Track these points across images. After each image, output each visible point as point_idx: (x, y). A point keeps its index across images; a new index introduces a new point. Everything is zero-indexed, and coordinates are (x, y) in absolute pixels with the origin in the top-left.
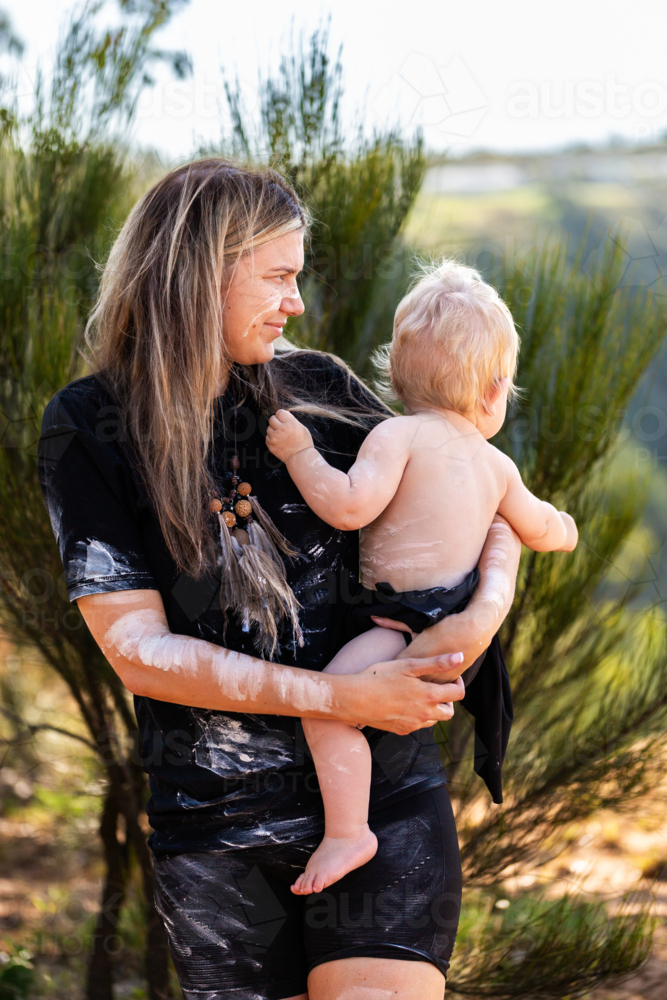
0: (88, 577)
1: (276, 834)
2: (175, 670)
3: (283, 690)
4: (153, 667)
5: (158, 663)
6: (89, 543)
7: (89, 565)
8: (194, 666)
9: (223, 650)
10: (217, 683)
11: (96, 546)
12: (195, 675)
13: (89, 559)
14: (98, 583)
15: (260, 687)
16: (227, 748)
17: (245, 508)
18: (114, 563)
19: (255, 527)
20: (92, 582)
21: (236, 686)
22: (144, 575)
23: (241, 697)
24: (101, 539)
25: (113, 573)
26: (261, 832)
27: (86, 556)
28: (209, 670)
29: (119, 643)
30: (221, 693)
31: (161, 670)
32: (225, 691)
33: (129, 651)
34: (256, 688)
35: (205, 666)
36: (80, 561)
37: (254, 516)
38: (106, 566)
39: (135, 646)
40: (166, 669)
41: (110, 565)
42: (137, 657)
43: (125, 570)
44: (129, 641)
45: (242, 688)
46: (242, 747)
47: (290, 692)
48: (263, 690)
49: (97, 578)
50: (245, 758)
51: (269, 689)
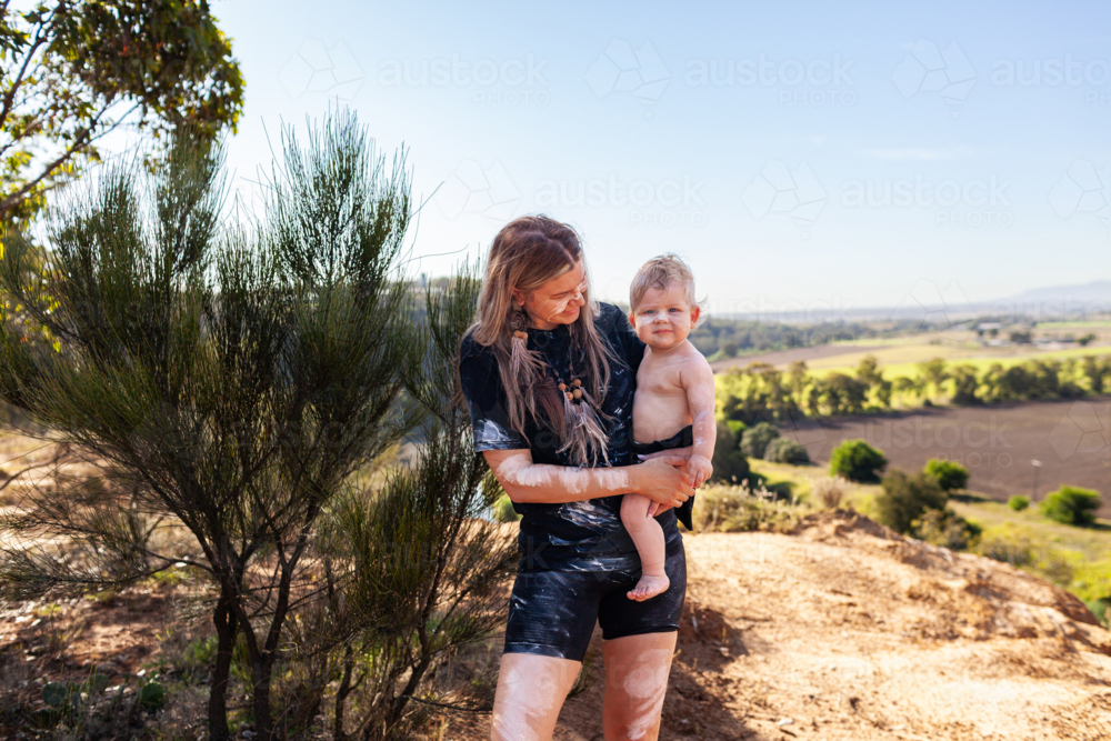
0: (485, 440)
1: (605, 565)
2: (538, 485)
3: (601, 480)
4: (526, 485)
5: (528, 483)
6: (486, 422)
7: (485, 434)
8: (550, 481)
9: (562, 468)
10: (564, 487)
11: (490, 423)
12: (550, 485)
13: (485, 431)
14: (491, 444)
15: (588, 483)
16: (580, 512)
17: (578, 393)
18: (499, 434)
19: (584, 404)
20: (486, 443)
23: (578, 491)
24: (494, 420)
25: (498, 439)
26: (596, 563)
27: (484, 429)
28: (558, 481)
29: (505, 473)
30: (566, 491)
31: (530, 487)
32: (569, 491)
33: (511, 478)
34: (585, 484)
35: (556, 479)
36: (481, 431)
37: (583, 398)
38: (495, 435)
39: (514, 475)
40: (533, 485)
41: (497, 435)
42: (516, 481)
43: (506, 439)
44: (511, 472)
45: (578, 485)
46: (590, 513)
47: (605, 480)
48: (590, 484)
49: (489, 441)
50: (591, 517)
51: (593, 482)
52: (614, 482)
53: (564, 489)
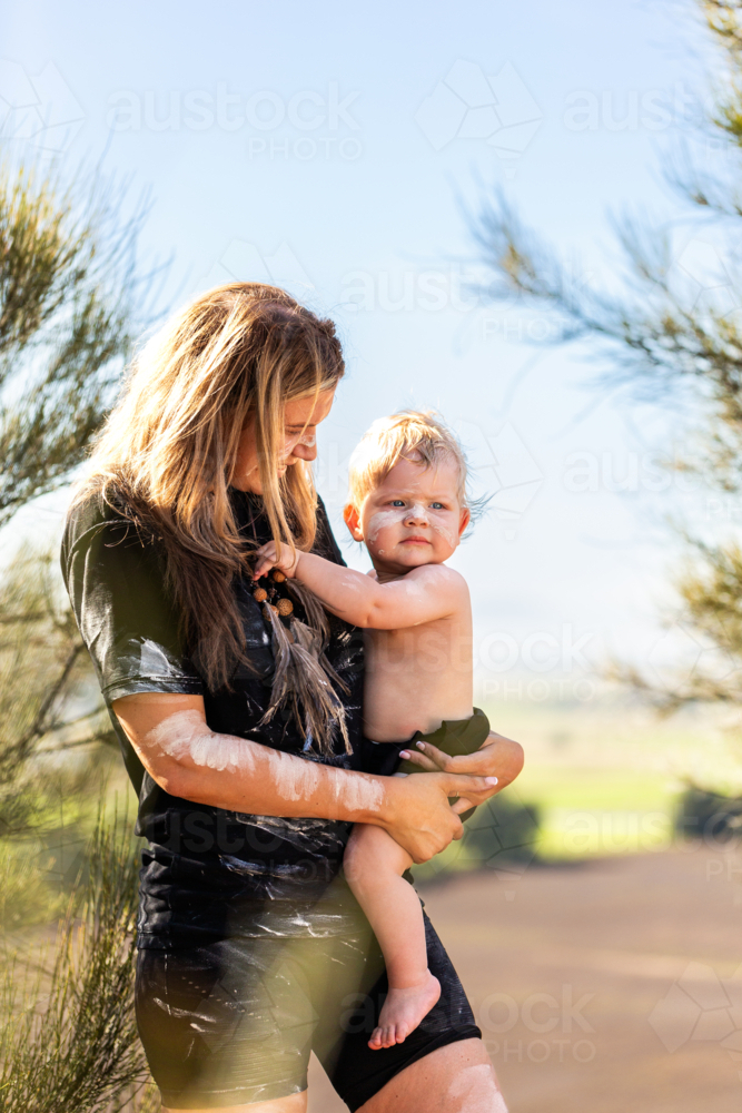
0: (144, 675)
1: (314, 925)
2: (230, 769)
3: (338, 789)
4: (206, 767)
5: (212, 764)
6: (143, 642)
7: (144, 662)
8: (252, 766)
9: (274, 751)
10: (274, 783)
11: (150, 646)
12: (252, 775)
13: (142, 658)
14: (154, 683)
15: (316, 786)
18: (168, 665)
20: (147, 680)
21: (292, 785)
22: (194, 680)
23: (295, 797)
24: (155, 641)
25: (168, 675)
26: (299, 922)
27: (140, 654)
28: (266, 772)
29: (166, 742)
30: (276, 793)
31: (215, 770)
32: (280, 791)
33: (180, 750)
34: (311, 788)
36: (133, 658)
38: (162, 667)
39: (186, 746)
40: (221, 769)
41: (166, 667)
42: (190, 757)
43: (179, 673)
44: (179, 741)
45: (299, 787)
47: (344, 790)
48: (318, 789)
49: (154, 676)
51: (325, 788)
52: (360, 796)
53: (274, 787)
